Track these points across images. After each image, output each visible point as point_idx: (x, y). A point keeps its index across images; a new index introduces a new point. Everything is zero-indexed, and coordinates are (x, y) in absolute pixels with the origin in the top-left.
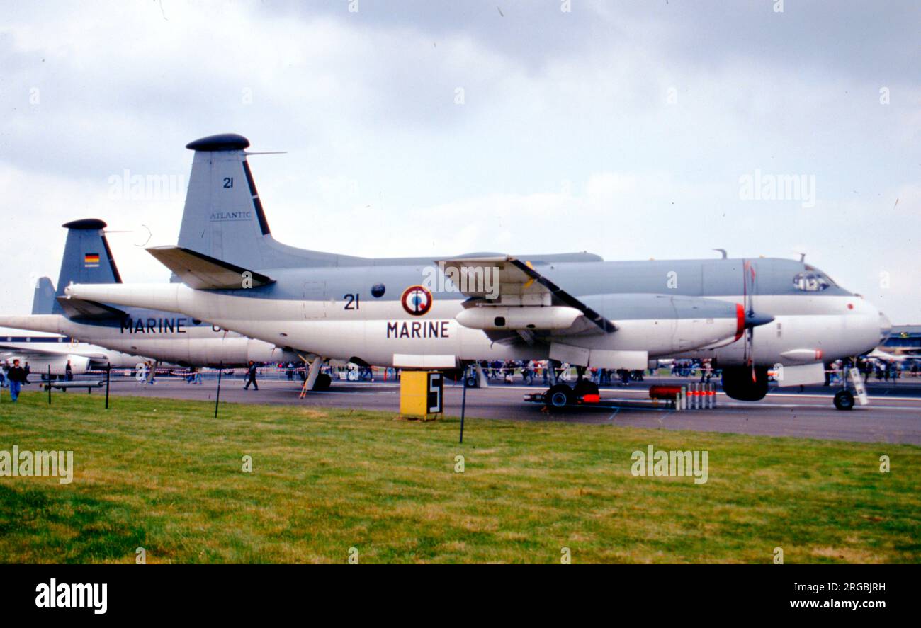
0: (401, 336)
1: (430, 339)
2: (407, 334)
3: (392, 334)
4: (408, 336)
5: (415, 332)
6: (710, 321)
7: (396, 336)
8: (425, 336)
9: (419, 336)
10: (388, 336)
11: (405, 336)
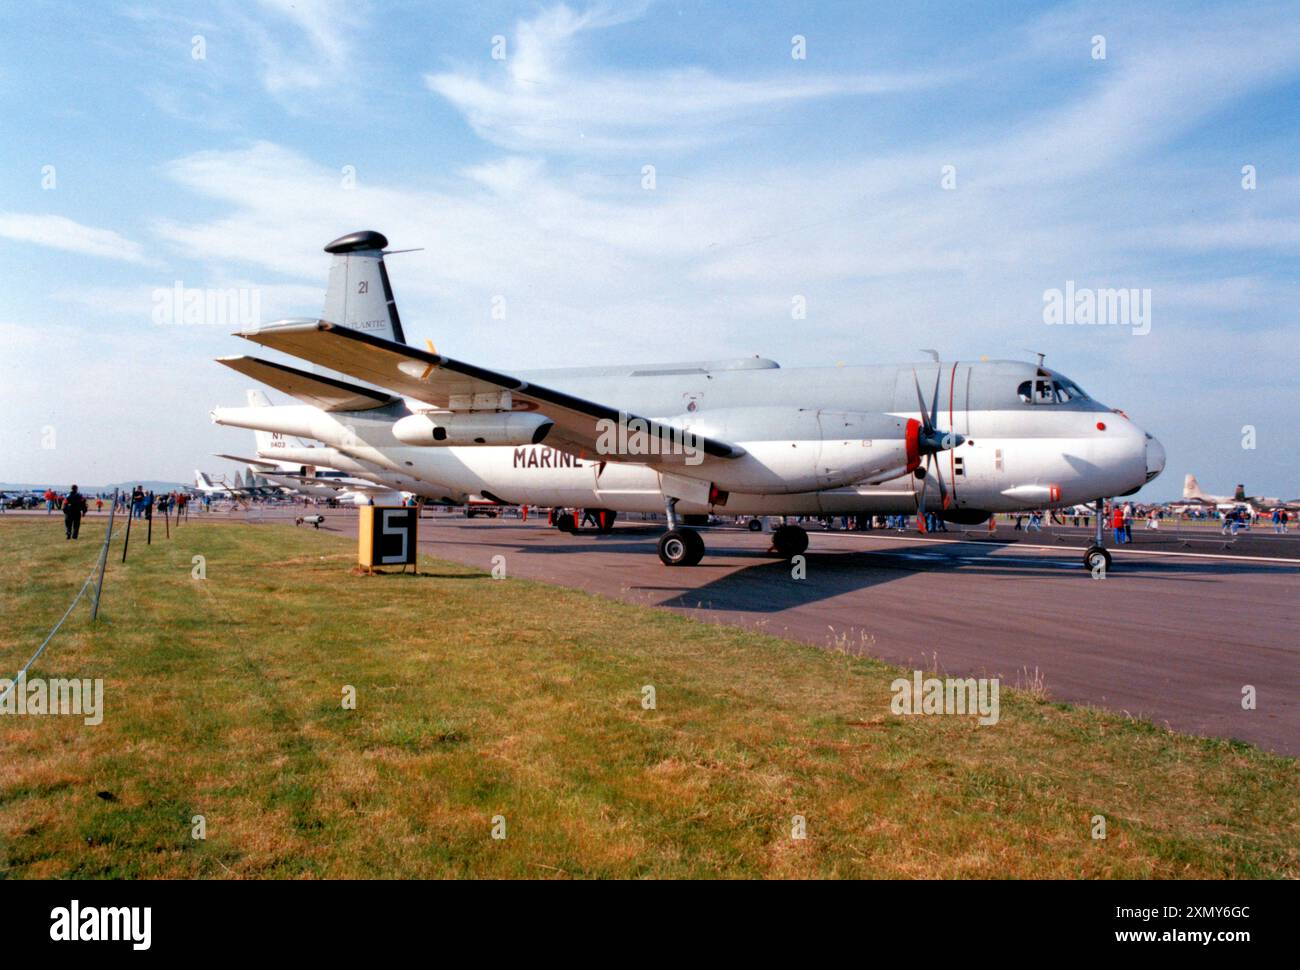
0: (529, 466)
1: (561, 469)
2: (535, 463)
3: (519, 463)
4: (537, 466)
5: (544, 461)
6: (867, 443)
7: (524, 466)
8: (555, 465)
9: (549, 466)
10: (515, 466)
11: (533, 466)
